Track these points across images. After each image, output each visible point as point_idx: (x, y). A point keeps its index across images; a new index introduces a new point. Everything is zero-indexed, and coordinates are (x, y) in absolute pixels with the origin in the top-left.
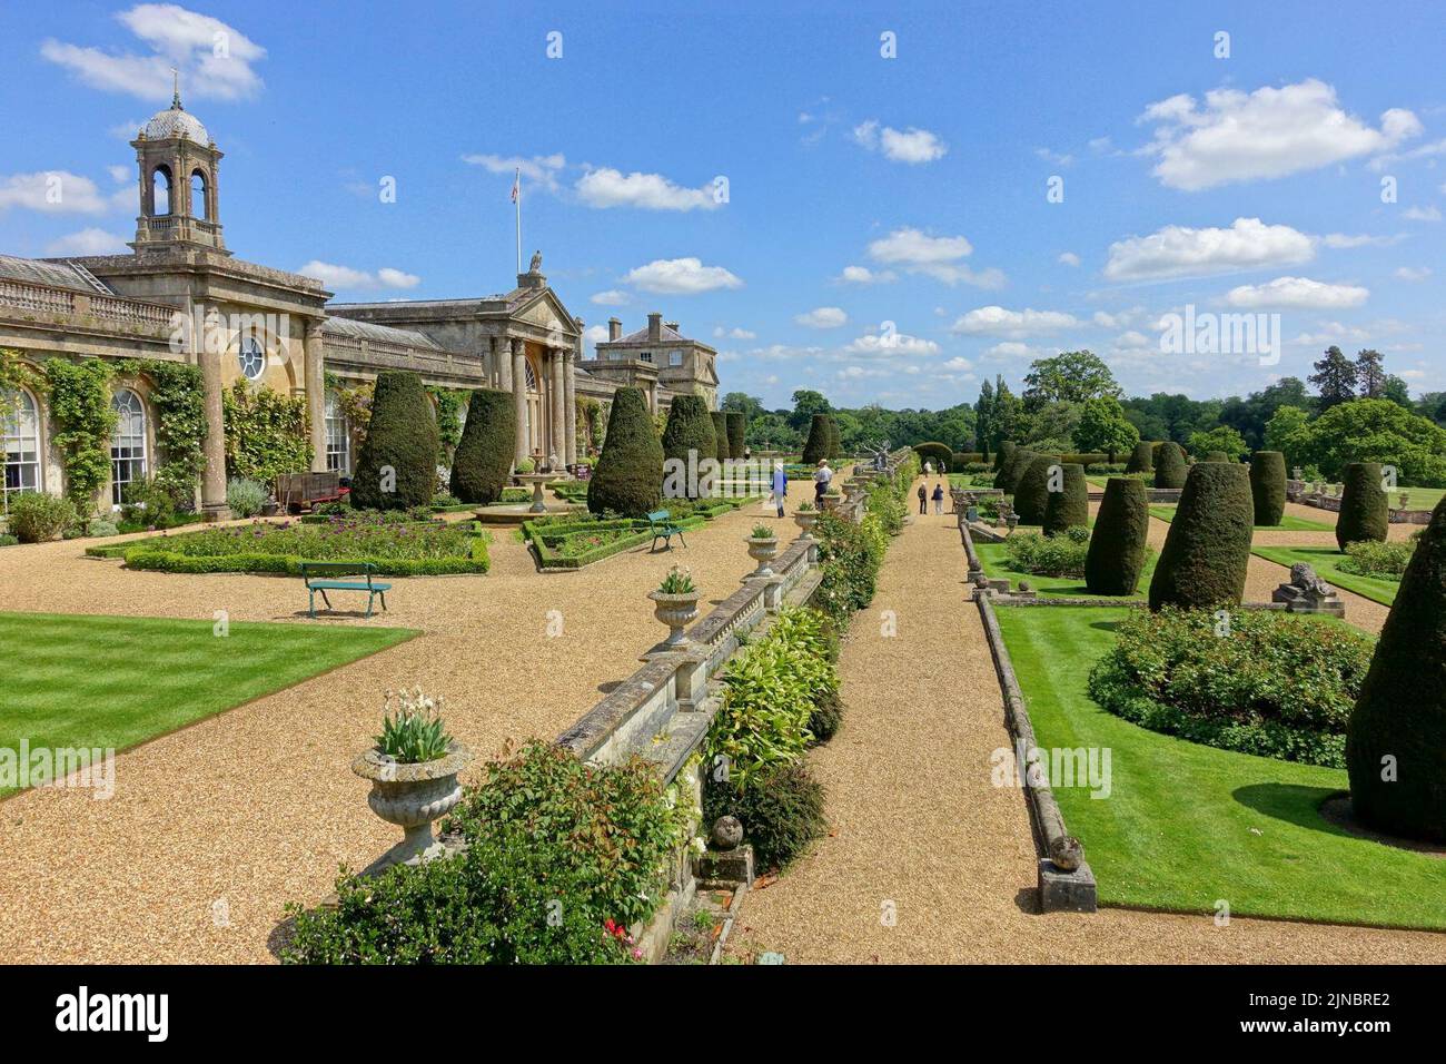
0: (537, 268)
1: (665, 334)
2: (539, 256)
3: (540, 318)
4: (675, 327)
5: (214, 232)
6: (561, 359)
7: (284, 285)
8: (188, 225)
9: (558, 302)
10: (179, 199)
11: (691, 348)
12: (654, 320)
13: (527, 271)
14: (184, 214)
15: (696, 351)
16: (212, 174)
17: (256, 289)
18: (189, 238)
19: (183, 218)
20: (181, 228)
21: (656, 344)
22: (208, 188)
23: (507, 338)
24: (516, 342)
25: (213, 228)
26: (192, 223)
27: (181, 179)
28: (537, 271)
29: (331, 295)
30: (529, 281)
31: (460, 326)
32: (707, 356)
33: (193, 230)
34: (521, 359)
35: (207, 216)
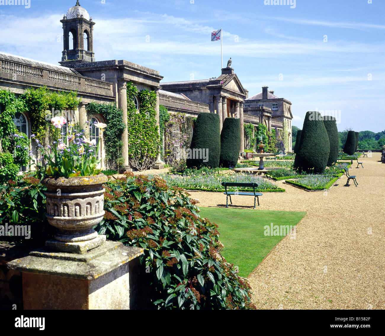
0: (230, 65)
1: (270, 96)
2: (231, 60)
3: (232, 87)
4: (272, 93)
5: (91, 56)
6: (239, 106)
7: (147, 73)
8: (82, 53)
9: (239, 81)
10: (79, 42)
11: (282, 102)
12: (265, 90)
13: (225, 67)
14: (81, 49)
15: (284, 103)
16: (91, 32)
17: (138, 75)
18: (83, 59)
19: (80, 51)
20: (80, 54)
21: (266, 100)
22: (89, 37)
23: (221, 96)
24: (224, 98)
25: (91, 54)
26: (84, 52)
27: (80, 34)
28: (230, 67)
29: (162, 77)
30: (227, 71)
31: (200, 91)
32: (288, 105)
33: (84, 55)
34: (225, 106)
35: (88, 49)
